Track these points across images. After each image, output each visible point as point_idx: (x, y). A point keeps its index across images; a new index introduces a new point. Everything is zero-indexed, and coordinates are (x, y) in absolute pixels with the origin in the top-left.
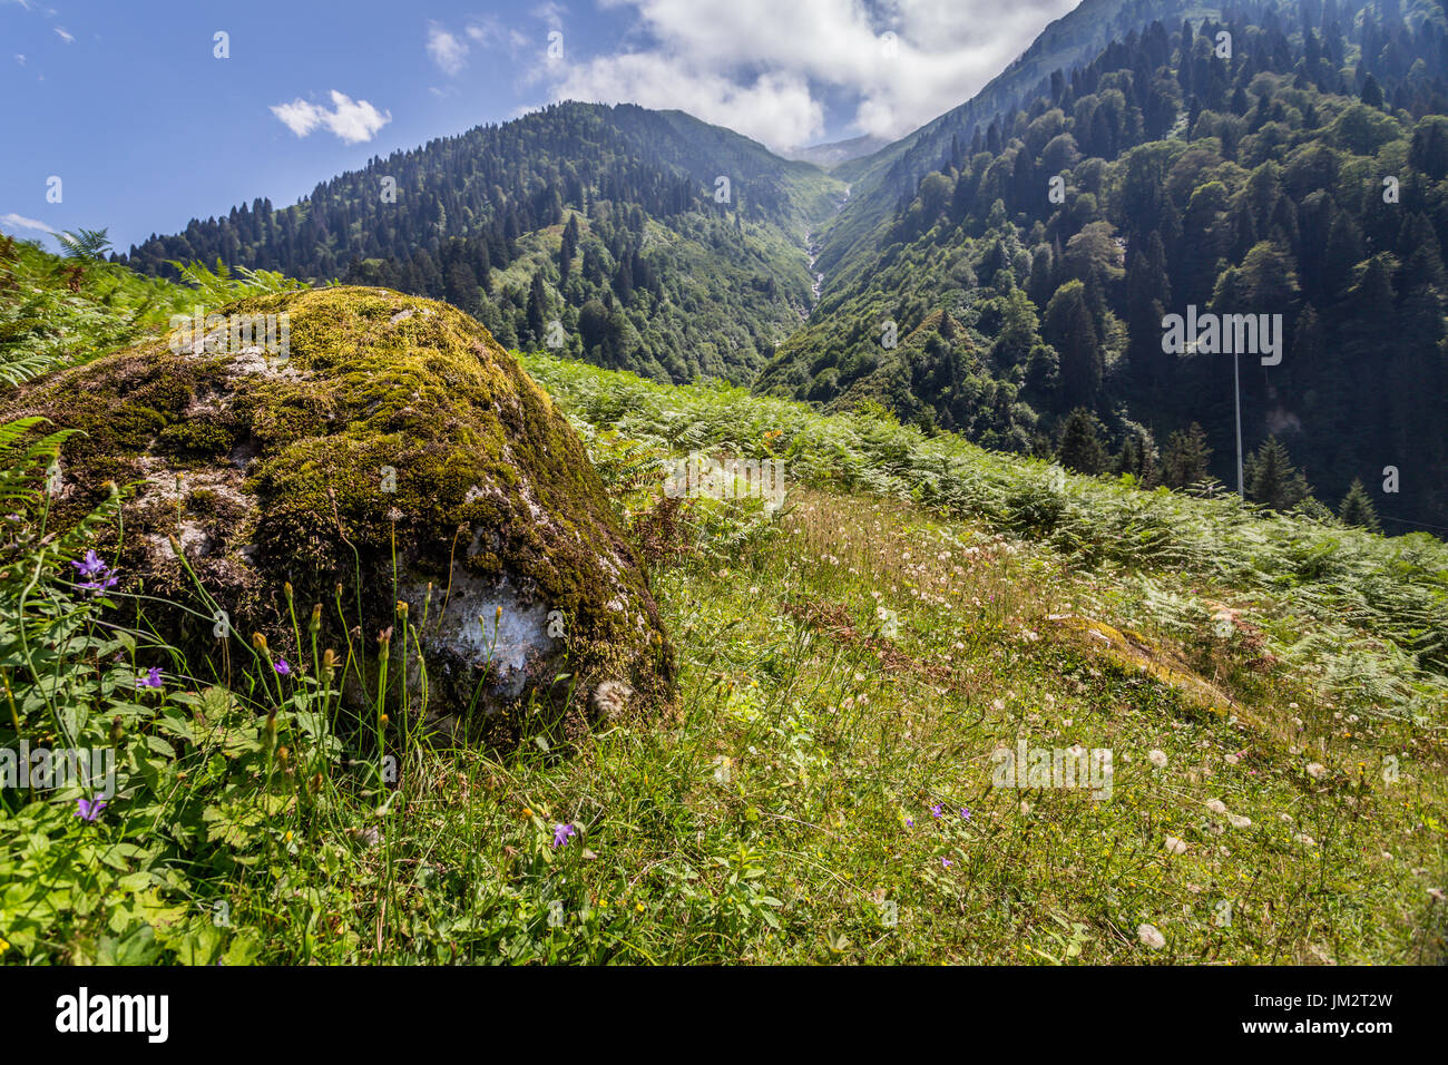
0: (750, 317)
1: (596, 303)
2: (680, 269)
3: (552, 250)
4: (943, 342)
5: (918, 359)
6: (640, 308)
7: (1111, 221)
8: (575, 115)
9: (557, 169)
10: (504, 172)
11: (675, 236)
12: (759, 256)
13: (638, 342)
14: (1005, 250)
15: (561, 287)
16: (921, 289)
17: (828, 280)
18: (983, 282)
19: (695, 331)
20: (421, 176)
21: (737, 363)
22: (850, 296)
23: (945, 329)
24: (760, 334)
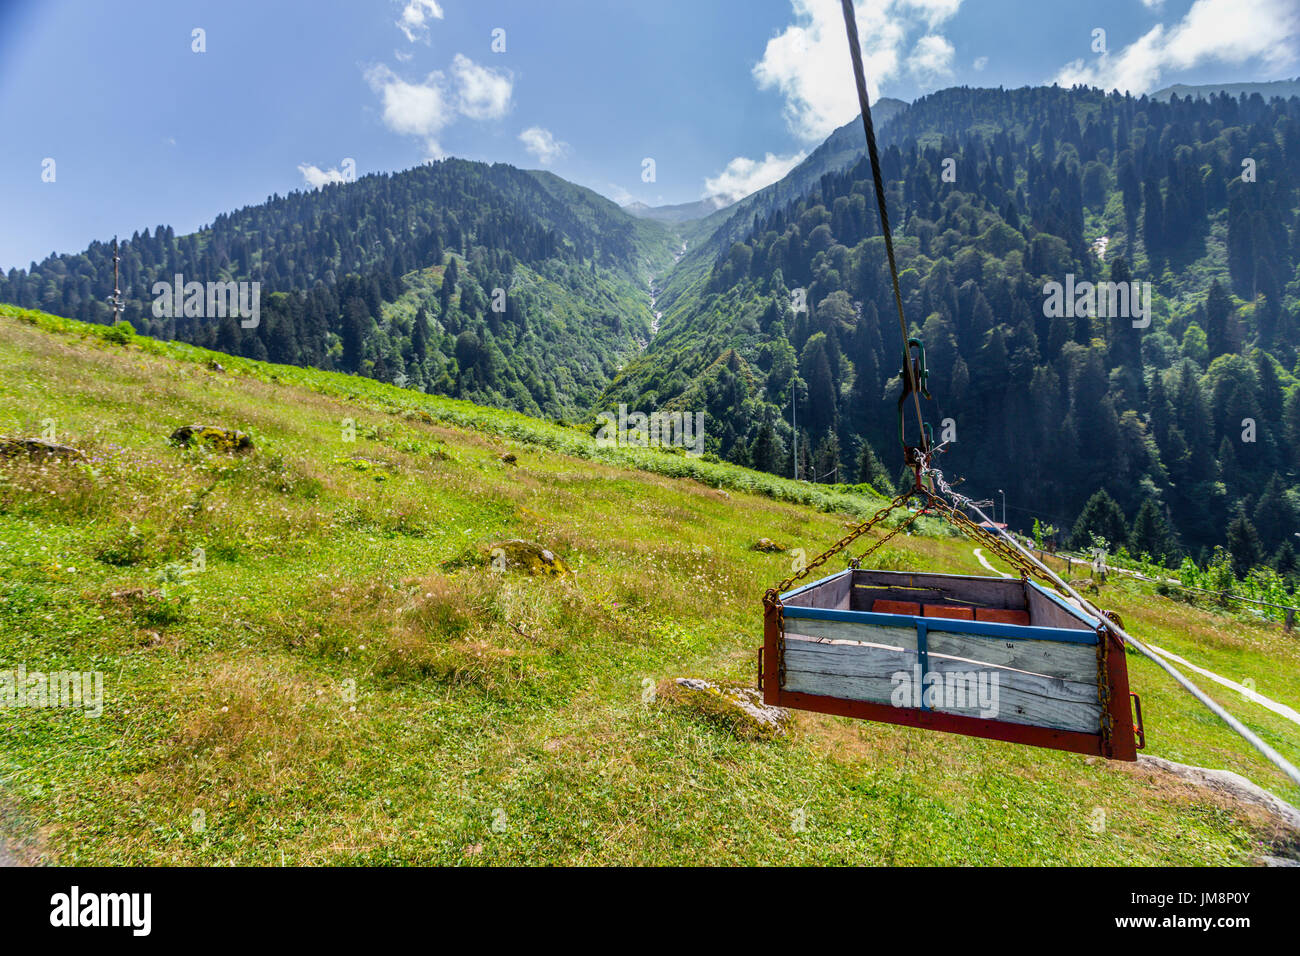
0: (598, 345)
1: (470, 334)
2: (543, 305)
3: (434, 287)
4: (730, 374)
5: (711, 386)
6: (508, 337)
7: (849, 292)
8: (457, 171)
9: (441, 217)
10: (394, 216)
11: (540, 278)
12: (609, 297)
13: (505, 365)
14: (779, 307)
15: (441, 318)
16: (722, 332)
17: (664, 318)
18: (764, 329)
19: (552, 357)
20: (318, 215)
21: (587, 384)
22: (677, 333)
23: (732, 364)
24: (606, 360)
